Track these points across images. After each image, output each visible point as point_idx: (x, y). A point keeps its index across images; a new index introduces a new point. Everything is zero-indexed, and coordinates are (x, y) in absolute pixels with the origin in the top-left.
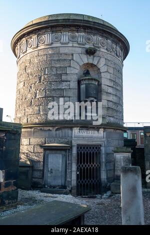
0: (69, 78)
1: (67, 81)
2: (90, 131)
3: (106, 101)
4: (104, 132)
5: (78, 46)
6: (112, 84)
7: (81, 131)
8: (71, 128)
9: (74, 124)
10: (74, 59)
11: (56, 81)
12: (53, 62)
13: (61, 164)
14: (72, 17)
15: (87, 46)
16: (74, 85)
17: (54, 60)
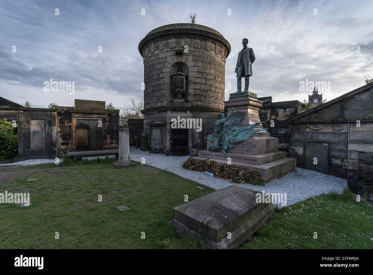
0: (164, 75)
1: (163, 78)
2: (179, 113)
3: (193, 90)
4: (191, 113)
5: (169, 50)
6: (200, 75)
7: (172, 113)
8: (166, 111)
9: (167, 108)
10: (168, 60)
11: (158, 79)
12: (155, 65)
13: (159, 135)
14: (167, 29)
15: (176, 49)
16: (167, 80)
17: (156, 64)
